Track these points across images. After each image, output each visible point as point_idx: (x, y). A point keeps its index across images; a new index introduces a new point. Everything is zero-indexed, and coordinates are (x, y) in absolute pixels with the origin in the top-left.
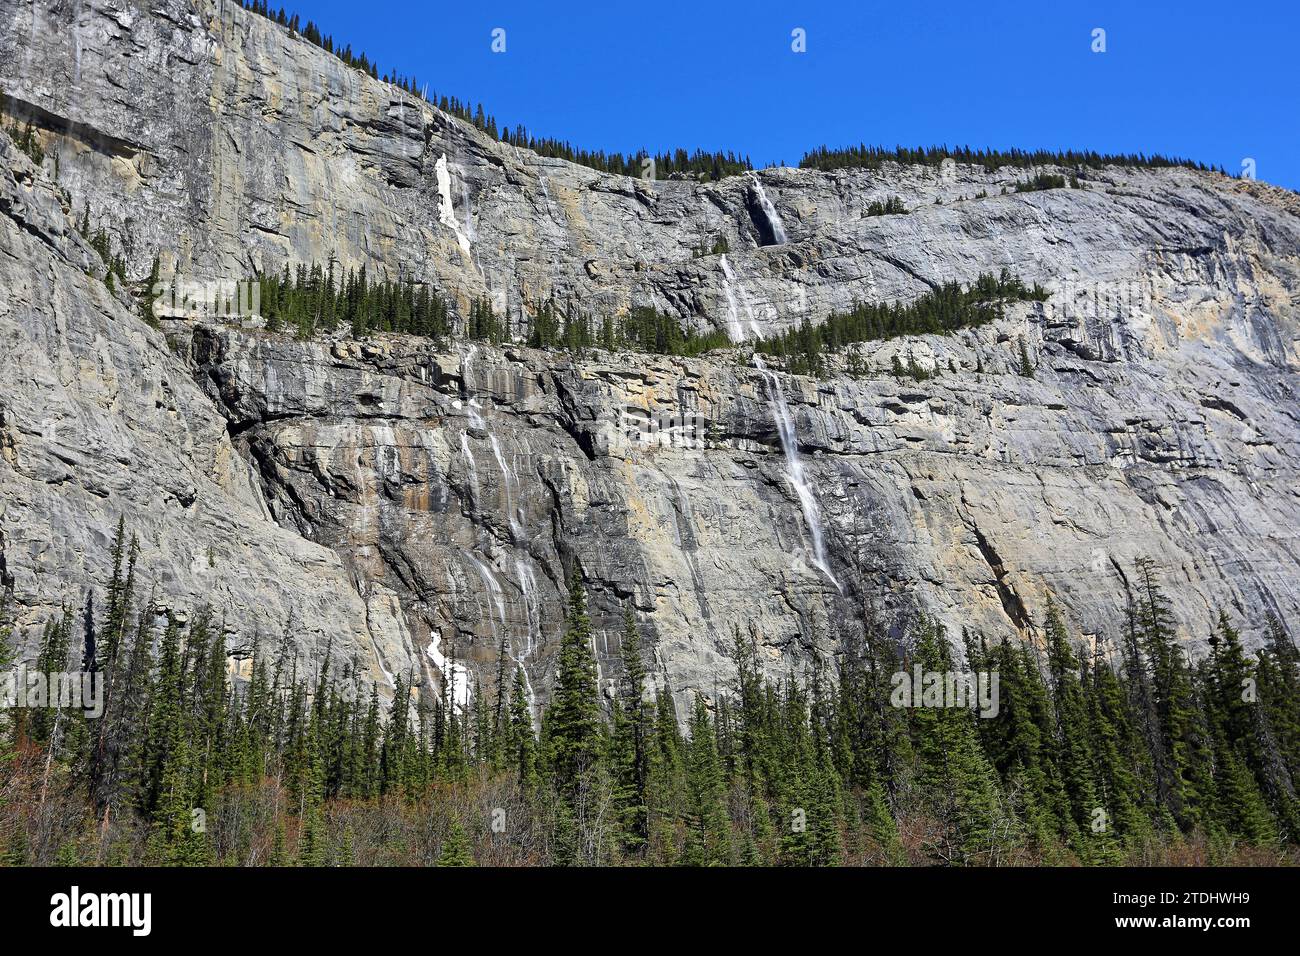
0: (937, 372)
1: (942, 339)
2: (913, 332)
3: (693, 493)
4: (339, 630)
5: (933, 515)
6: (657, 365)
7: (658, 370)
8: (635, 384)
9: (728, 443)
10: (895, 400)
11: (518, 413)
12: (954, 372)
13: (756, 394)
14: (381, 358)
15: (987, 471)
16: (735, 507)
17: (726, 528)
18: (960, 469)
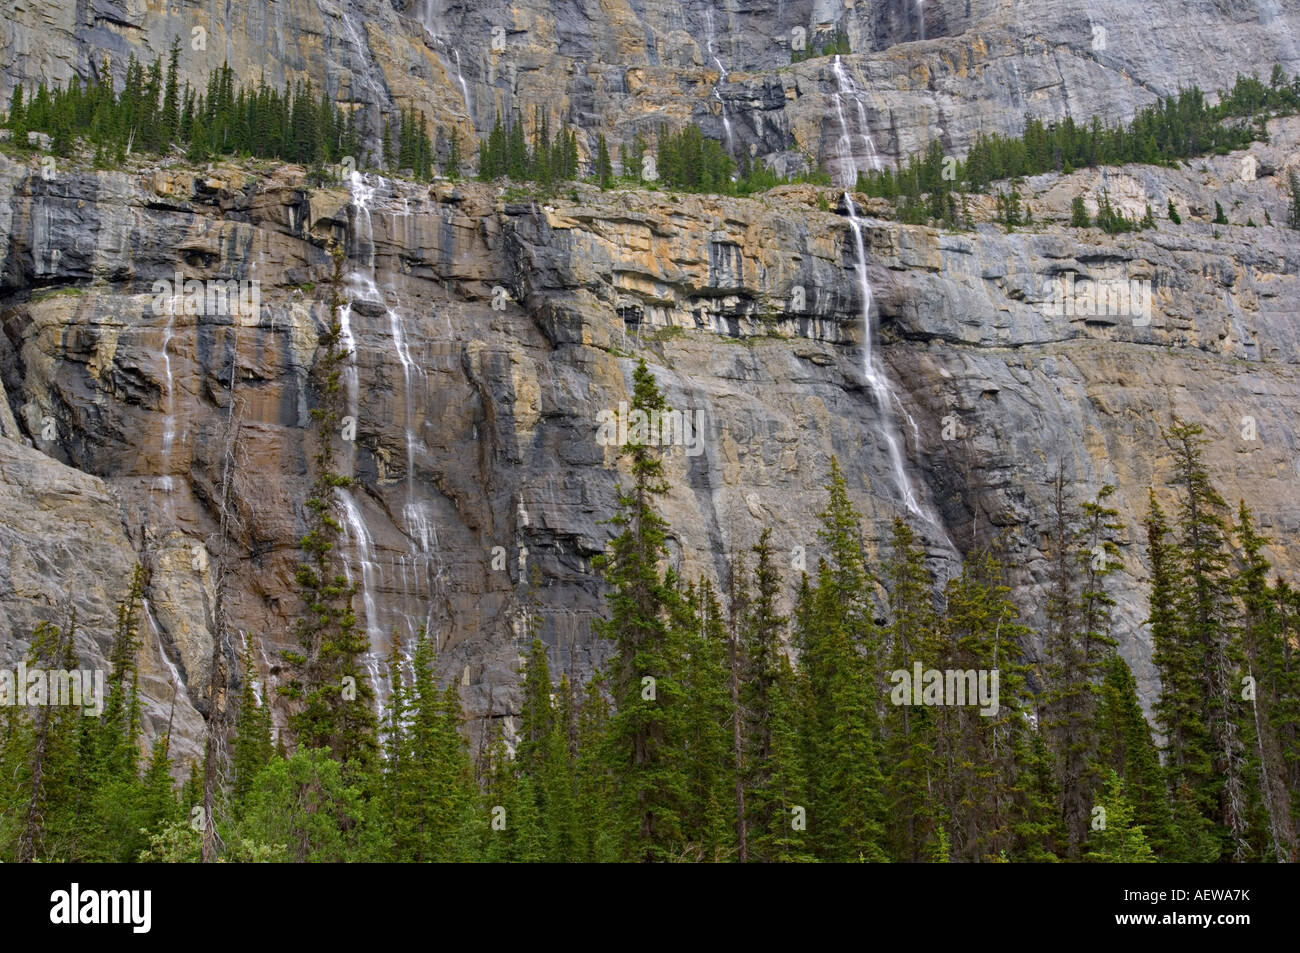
0: (1148, 222)
1: (1159, 171)
2: (1110, 160)
3: (722, 402)
4: (83, 598)
5: (1121, 440)
6: (677, 208)
7: (678, 214)
8: (639, 236)
9: (789, 328)
10: (1072, 263)
11: (443, 278)
12: (1177, 221)
13: (838, 253)
14: (227, 196)
15: (1219, 374)
16: (790, 425)
17: (773, 457)
18: (1173, 370)
